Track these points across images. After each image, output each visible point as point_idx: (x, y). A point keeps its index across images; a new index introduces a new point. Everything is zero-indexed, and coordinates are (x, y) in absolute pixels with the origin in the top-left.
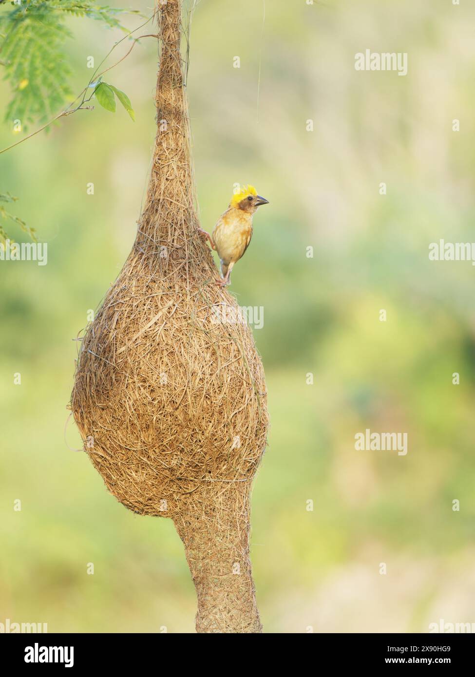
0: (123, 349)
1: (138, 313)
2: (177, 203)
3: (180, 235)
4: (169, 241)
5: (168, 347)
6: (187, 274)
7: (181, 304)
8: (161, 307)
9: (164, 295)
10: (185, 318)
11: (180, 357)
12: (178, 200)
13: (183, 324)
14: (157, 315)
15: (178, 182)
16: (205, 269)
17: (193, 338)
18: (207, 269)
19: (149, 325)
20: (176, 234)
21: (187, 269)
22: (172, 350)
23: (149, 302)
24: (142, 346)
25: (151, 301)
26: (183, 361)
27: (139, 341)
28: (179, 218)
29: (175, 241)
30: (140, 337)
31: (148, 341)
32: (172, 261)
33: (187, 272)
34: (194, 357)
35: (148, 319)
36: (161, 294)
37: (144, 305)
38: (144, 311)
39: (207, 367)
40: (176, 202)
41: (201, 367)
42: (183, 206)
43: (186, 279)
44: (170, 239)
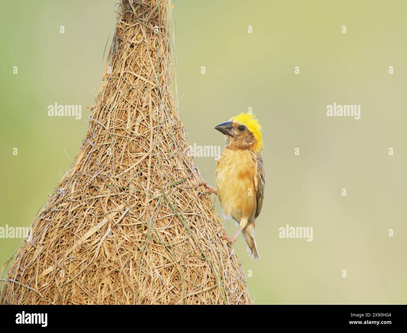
0: (51, 269)
1: (74, 221)
2: (144, 79)
3: (143, 120)
4: (127, 128)
5: (112, 264)
6: (149, 171)
7: (136, 210)
8: (106, 212)
9: (112, 196)
10: (139, 226)
11: (127, 278)
12: (146, 75)
13: (136, 235)
14: (99, 223)
15: (148, 52)
16: (176, 168)
17: (148, 253)
18: (179, 169)
19: (88, 234)
20: (139, 119)
21: (149, 165)
22: (116, 268)
23: (91, 206)
24: (75, 262)
25: (94, 206)
26: (131, 283)
27: (72, 256)
28: (144, 99)
29: (137, 128)
30: (74, 252)
31: (84, 257)
32: (129, 154)
33: (149, 168)
34: (147, 279)
35: (87, 228)
36: (109, 195)
37: (85, 210)
38: (83, 219)
39: (164, 293)
40: (142, 78)
41: (157, 293)
42: (152, 83)
43: (146, 178)
44: (128, 126)
